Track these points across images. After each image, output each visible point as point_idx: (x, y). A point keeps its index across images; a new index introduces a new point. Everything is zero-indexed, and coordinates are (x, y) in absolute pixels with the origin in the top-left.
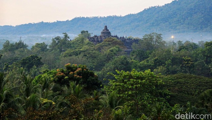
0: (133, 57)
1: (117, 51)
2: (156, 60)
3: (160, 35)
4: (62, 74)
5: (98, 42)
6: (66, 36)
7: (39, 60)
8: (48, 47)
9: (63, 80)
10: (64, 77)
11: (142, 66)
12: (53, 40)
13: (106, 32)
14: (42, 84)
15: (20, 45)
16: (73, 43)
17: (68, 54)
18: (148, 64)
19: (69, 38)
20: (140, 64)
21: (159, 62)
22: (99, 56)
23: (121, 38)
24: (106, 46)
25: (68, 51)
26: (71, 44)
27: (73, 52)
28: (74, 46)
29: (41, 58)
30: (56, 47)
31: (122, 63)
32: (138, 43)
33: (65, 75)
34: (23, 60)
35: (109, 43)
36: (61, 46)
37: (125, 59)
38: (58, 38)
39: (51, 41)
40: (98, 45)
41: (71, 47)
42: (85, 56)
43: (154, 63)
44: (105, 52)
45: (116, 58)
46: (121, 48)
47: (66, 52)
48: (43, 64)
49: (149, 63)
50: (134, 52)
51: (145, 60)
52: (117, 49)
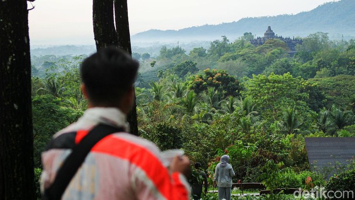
0: (296, 59)
1: (279, 54)
2: (319, 62)
3: (326, 33)
4: (200, 80)
5: (261, 44)
6: (225, 39)
7: (194, 65)
8: (206, 52)
9: (201, 86)
10: (202, 83)
11: (304, 68)
12: (212, 44)
13: (270, 33)
14: (174, 91)
15: (178, 51)
16: (233, 46)
17: (225, 58)
18: (311, 66)
19: (228, 41)
20: (303, 67)
21: (322, 64)
22: (260, 59)
23: (286, 39)
24: (267, 48)
25: (226, 55)
26: (230, 48)
27: (232, 56)
28: (234, 50)
29: (196, 64)
30: (215, 52)
31: (283, 67)
32: (302, 44)
33: (203, 81)
34: (178, 66)
35: (271, 45)
36: (220, 50)
37: (286, 61)
38: (216, 42)
39: (210, 46)
40: (259, 47)
41: (230, 51)
42: (244, 60)
43: (318, 65)
44: (266, 55)
45: (278, 61)
46: (283, 50)
47: (224, 56)
48: (199, 70)
49: (313, 65)
50: (297, 54)
51: (308, 62)
52: (279, 51)
